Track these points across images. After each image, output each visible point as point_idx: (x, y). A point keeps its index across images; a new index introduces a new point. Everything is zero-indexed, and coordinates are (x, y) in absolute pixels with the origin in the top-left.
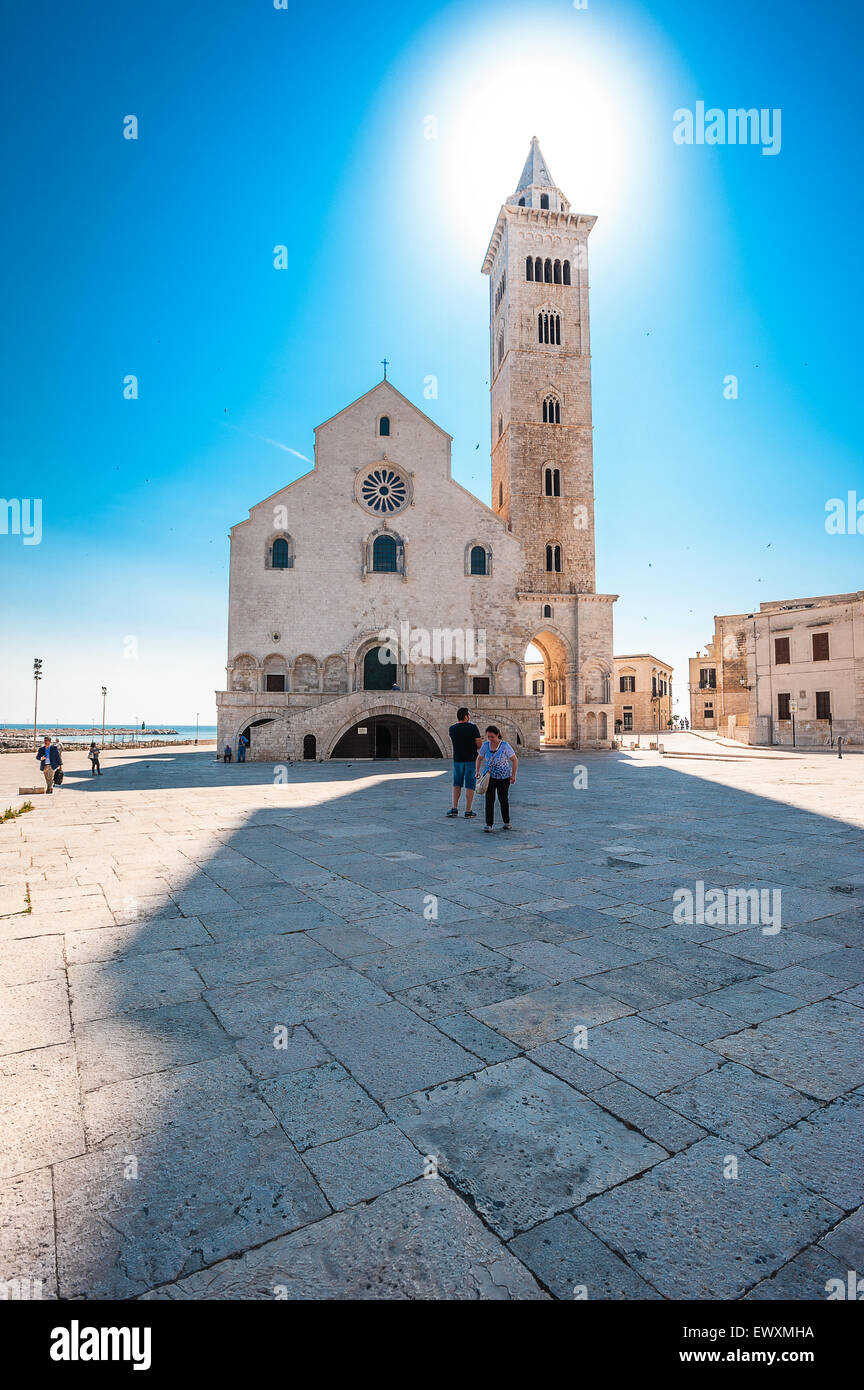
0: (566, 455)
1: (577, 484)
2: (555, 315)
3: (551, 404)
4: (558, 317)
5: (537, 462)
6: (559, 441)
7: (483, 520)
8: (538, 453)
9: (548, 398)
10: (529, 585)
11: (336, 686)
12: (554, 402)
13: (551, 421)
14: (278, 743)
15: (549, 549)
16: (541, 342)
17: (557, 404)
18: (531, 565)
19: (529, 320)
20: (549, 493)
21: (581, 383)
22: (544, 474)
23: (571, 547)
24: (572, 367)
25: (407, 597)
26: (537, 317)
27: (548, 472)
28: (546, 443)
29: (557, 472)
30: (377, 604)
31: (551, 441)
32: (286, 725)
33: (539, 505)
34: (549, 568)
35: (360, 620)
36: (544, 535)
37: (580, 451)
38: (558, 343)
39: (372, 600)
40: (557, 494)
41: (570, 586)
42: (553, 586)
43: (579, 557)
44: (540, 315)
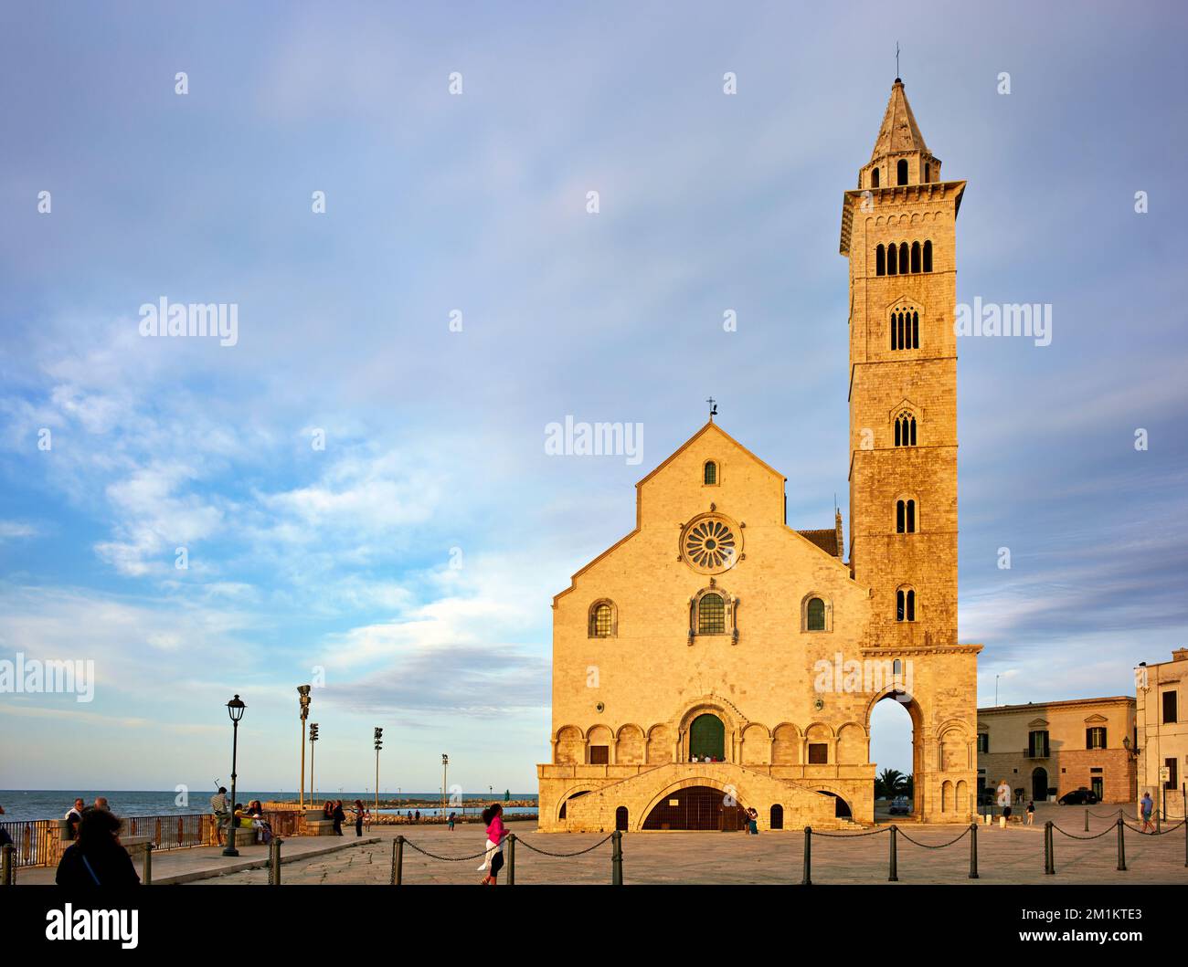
0: (923, 482)
1: (936, 515)
2: (912, 312)
3: (905, 422)
4: (916, 314)
5: (886, 494)
6: (914, 466)
7: (821, 569)
8: (888, 484)
9: (901, 415)
10: (875, 638)
11: (661, 756)
12: (909, 420)
13: (905, 443)
14: (592, 814)
15: (900, 594)
16: (894, 347)
17: (914, 422)
18: (878, 615)
19: (879, 324)
20: (900, 530)
21: (943, 392)
22: (895, 507)
23: (927, 591)
24: (932, 373)
25: (735, 660)
26: (889, 318)
27: (900, 504)
28: (898, 470)
29: (911, 503)
30: (703, 668)
31: (905, 467)
32: (600, 797)
33: (888, 545)
34: (900, 617)
35: (685, 686)
36: (894, 579)
37: (940, 475)
38: (916, 346)
39: (698, 665)
40: (911, 529)
41: (926, 637)
42: (905, 638)
43: (937, 601)
44: (894, 315)
